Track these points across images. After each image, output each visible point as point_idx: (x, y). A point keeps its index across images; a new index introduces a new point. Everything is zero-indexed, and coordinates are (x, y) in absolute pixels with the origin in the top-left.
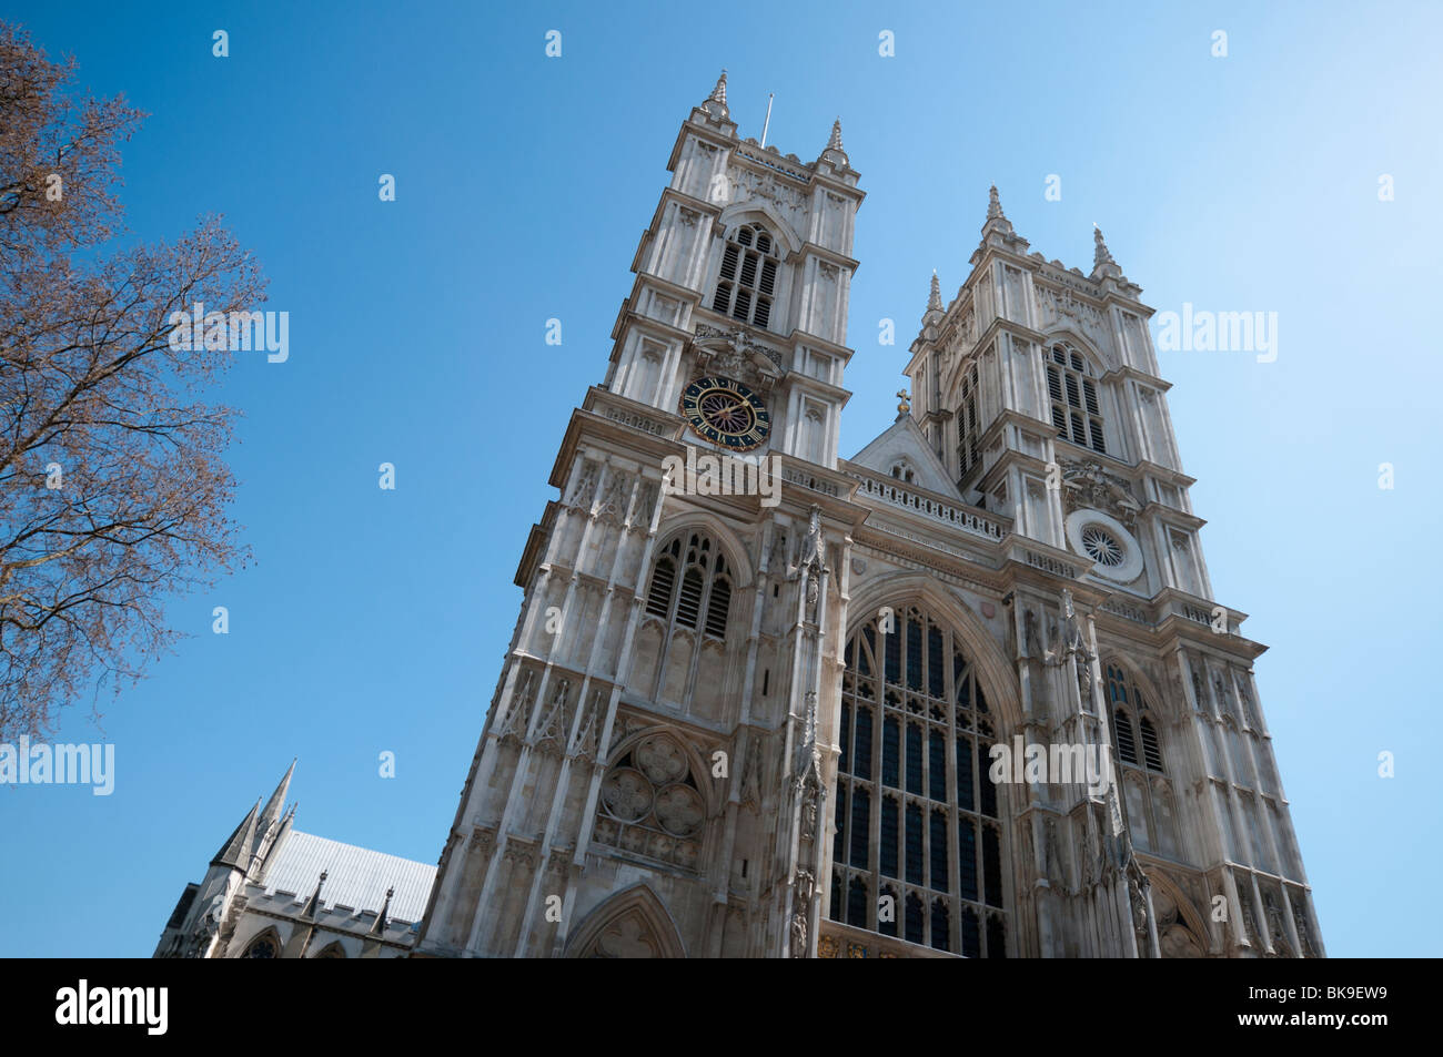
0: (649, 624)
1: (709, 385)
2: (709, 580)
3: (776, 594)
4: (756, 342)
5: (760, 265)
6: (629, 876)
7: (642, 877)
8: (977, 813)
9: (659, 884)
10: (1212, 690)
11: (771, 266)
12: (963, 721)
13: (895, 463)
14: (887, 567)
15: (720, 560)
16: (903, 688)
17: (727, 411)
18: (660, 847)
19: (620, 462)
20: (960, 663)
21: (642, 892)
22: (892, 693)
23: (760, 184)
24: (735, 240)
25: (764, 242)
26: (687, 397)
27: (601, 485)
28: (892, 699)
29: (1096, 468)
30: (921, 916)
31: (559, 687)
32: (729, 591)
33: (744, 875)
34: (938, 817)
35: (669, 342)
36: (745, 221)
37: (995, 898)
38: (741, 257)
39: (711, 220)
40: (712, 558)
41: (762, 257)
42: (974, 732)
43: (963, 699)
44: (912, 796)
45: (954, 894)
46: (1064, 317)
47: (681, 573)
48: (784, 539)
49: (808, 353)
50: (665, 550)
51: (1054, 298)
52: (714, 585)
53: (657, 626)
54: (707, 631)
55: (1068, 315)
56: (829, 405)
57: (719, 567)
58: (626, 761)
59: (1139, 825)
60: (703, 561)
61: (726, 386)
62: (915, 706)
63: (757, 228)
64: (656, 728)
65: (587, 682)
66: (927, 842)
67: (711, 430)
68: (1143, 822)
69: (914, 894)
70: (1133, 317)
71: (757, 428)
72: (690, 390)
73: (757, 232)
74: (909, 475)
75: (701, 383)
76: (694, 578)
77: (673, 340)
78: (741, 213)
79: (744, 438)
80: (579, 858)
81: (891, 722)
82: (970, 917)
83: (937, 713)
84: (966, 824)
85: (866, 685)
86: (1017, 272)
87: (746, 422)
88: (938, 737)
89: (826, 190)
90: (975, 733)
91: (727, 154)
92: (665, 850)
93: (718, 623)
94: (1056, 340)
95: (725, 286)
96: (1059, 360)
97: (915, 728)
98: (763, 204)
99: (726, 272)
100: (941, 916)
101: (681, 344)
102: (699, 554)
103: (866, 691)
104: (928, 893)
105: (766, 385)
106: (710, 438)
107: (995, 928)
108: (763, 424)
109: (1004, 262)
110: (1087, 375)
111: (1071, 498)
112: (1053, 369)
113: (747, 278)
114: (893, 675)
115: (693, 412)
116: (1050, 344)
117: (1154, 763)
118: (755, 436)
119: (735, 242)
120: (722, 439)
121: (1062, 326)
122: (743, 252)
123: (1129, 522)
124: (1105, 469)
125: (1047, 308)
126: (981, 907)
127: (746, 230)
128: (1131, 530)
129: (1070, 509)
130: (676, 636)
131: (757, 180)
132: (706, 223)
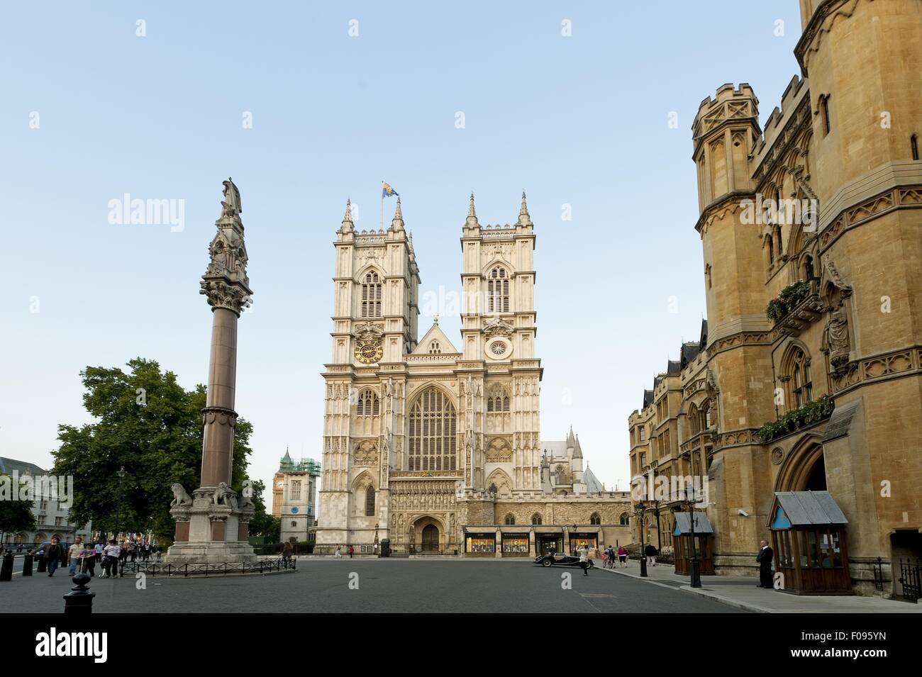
2: (372, 402)
4: (375, 323)
5: (375, 287)
6: (362, 470)
7: (365, 469)
8: (450, 436)
9: (369, 470)
11: (379, 286)
12: (447, 415)
13: (432, 343)
14: (421, 383)
15: (375, 395)
16: (430, 412)
17: (368, 352)
18: (370, 463)
19: (336, 382)
20: (446, 400)
21: (365, 472)
25: (376, 275)
26: (356, 352)
27: (333, 390)
28: (426, 415)
29: (499, 321)
30: (434, 460)
31: (335, 440)
32: (378, 402)
34: (439, 439)
35: (346, 337)
36: (367, 272)
37: (453, 451)
39: (351, 282)
40: (372, 395)
41: (376, 283)
42: (450, 417)
43: (447, 409)
45: (442, 455)
46: (497, 255)
47: (364, 403)
48: (386, 387)
49: (390, 321)
50: (359, 398)
51: (493, 247)
52: (374, 402)
53: (361, 417)
54: (374, 414)
55: (498, 252)
56: (398, 338)
57: (375, 397)
58: (359, 448)
59: (499, 426)
60: (370, 397)
61: (367, 343)
62: (433, 415)
63: (372, 272)
64: (363, 440)
65: (340, 437)
66: (436, 446)
67: (365, 360)
68: (501, 425)
69: (432, 456)
70: (526, 242)
71: (379, 354)
72: (357, 349)
73: (372, 275)
74: (437, 344)
75: (359, 345)
76: (368, 401)
78: (365, 270)
79: (375, 358)
81: (426, 421)
82: (446, 458)
83: (439, 415)
84: (446, 439)
86: (473, 244)
88: (439, 421)
89: (391, 245)
91: (352, 247)
93: (376, 411)
94: (493, 267)
95: (365, 303)
96: (495, 276)
97: (432, 421)
98: (372, 262)
99: (365, 297)
100: (439, 459)
101: (349, 337)
102: (368, 395)
103: (419, 415)
104: (435, 456)
105: (379, 338)
106: (365, 362)
107: (453, 458)
108: (380, 351)
109: (467, 242)
110: (506, 277)
111: (487, 335)
112: (491, 282)
113: (372, 297)
114: (426, 409)
115: (359, 356)
116: (491, 270)
117: (507, 408)
118: (379, 356)
119: (366, 283)
120: (368, 361)
121: (495, 260)
122: (368, 286)
123: (510, 337)
124: (504, 319)
125: (489, 254)
126: (449, 455)
127: (369, 276)
128: (510, 339)
129: (486, 340)
130: (366, 418)
131: (368, 252)
132: (349, 285)
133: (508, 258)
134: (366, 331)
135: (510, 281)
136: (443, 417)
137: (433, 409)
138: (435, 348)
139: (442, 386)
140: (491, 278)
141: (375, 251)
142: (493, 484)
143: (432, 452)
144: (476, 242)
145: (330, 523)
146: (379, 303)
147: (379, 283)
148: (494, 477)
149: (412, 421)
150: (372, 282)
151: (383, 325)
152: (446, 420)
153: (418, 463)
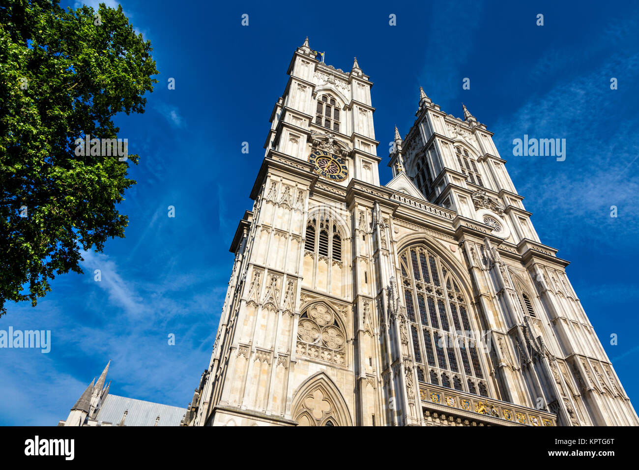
0: (307, 254)
1: (320, 154)
2: (331, 235)
3: (364, 239)
5: (333, 110)
7: (321, 369)
9: (330, 371)
11: (337, 110)
12: (451, 296)
14: (407, 230)
15: (335, 227)
16: (423, 282)
17: (329, 165)
19: (285, 181)
20: (445, 271)
21: (322, 376)
22: (418, 284)
23: (329, 79)
24: (321, 100)
25: (333, 101)
27: (279, 191)
28: (419, 287)
29: (484, 193)
31: (273, 278)
32: (340, 240)
33: (371, 365)
35: (301, 135)
36: (324, 93)
37: (479, 373)
38: (324, 106)
40: (331, 226)
41: (333, 107)
42: (455, 300)
43: (449, 287)
44: (435, 330)
45: (462, 373)
46: (458, 135)
47: (318, 233)
48: (363, 216)
49: (360, 142)
50: (309, 222)
52: (334, 237)
53: (311, 255)
54: (333, 257)
55: (460, 135)
56: (372, 163)
57: (335, 230)
58: (305, 314)
60: (327, 227)
61: (327, 154)
62: (429, 290)
64: (317, 300)
65: (285, 276)
69: (445, 372)
70: (485, 136)
71: (343, 172)
72: (312, 155)
73: (329, 97)
75: (316, 153)
76: (324, 233)
77: (303, 133)
78: (323, 89)
79: (338, 176)
81: (420, 297)
82: (471, 383)
83: (439, 293)
86: (438, 117)
87: (338, 169)
88: (441, 303)
89: (357, 81)
91: (314, 65)
92: (329, 357)
93: (337, 254)
94: (458, 145)
95: (319, 117)
96: (460, 152)
97: (431, 299)
98: (331, 86)
99: (319, 112)
101: (306, 136)
102: (325, 223)
103: (407, 283)
105: (345, 155)
108: (345, 171)
110: (471, 158)
111: (476, 204)
112: (458, 155)
113: (328, 113)
114: (417, 276)
118: (342, 175)
120: (328, 176)
122: (324, 104)
124: (487, 194)
125: (451, 131)
127: (326, 96)
128: (502, 217)
129: (477, 208)
130: (319, 260)
131: (327, 77)
132: (309, 90)
134: (327, 140)
135: (476, 163)
136: (445, 298)
137: (427, 280)
139: (440, 246)
144: (440, 116)
146: (336, 124)
147: (336, 107)
150: (329, 104)
151: (347, 143)
152: (453, 306)
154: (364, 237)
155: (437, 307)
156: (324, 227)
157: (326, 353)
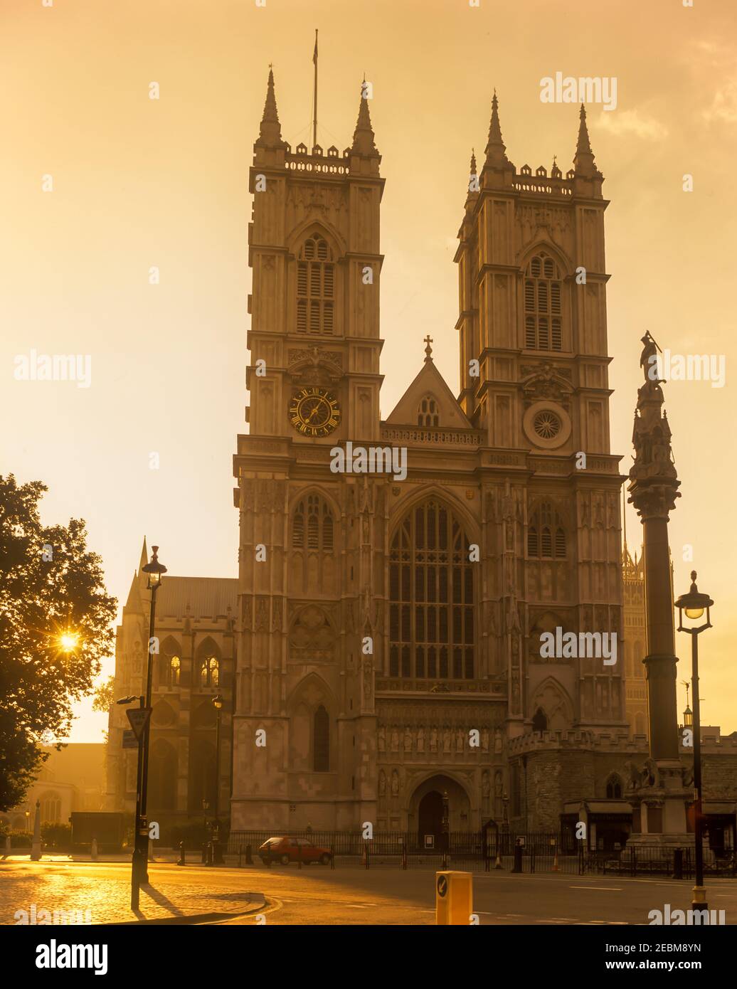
0: (295, 554)
1: (302, 396)
2: (321, 522)
3: (352, 525)
4: (327, 349)
5: (322, 271)
6: (307, 669)
7: (312, 669)
8: (463, 604)
9: (319, 670)
10: (594, 509)
11: (329, 268)
12: (457, 559)
13: (423, 399)
14: (412, 486)
15: (325, 506)
16: (426, 551)
17: (315, 410)
18: (318, 654)
20: (456, 527)
21: (313, 675)
22: (420, 555)
23: (312, 195)
24: (304, 257)
25: (323, 244)
26: (292, 410)
27: (255, 492)
28: (420, 557)
29: (547, 367)
30: (435, 655)
31: (261, 603)
32: (332, 523)
33: (352, 660)
34: (443, 610)
35: (274, 378)
36: (307, 236)
37: (470, 639)
38: (309, 270)
39: (282, 256)
40: (320, 507)
41: (323, 264)
43: (458, 547)
44: (430, 604)
45: (450, 645)
46: (540, 230)
47: (306, 522)
48: (353, 492)
49: (357, 349)
50: (297, 511)
51: (534, 212)
52: (324, 522)
53: (300, 553)
54: (324, 548)
55: (542, 228)
56: (372, 387)
57: (325, 511)
58: (297, 622)
60: (317, 510)
61: (312, 393)
62: (432, 558)
63: (316, 238)
64: (308, 606)
65: (271, 598)
66: (438, 623)
67: (308, 429)
68: (550, 587)
69: (432, 647)
70: (594, 213)
71: (333, 417)
72: (292, 404)
73: (316, 242)
74: (432, 403)
75: (297, 396)
76: (313, 520)
77: (277, 375)
78: (304, 231)
79: (327, 427)
80: (284, 672)
81: (419, 570)
82: (457, 651)
83: (443, 558)
84: (457, 610)
85: (406, 554)
86: (504, 203)
87: (327, 413)
88: (443, 571)
89: (357, 185)
90: (463, 564)
91: (284, 180)
92: (320, 655)
93: (328, 540)
94: (534, 255)
95: (302, 303)
96: (536, 273)
97: (432, 569)
98: (316, 216)
99: (302, 288)
100: (444, 652)
101: (280, 376)
102: (313, 507)
103: (406, 557)
104: (438, 645)
105: (334, 385)
106: (308, 434)
107: (470, 652)
108: (337, 413)
109: (494, 199)
110: (555, 278)
111: (529, 397)
112: (530, 283)
113: (315, 290)
114: (420, 544)
115: (296, 420)
116: (530, 260)
117: (561, 553)
118: (333, 423)
119: (304, 259)
120: (314, 432)
121: (539, 239)
122: (310, 266)
123: (565, 402)
124: (555, 365)
125: (527, 225)
126: (463, 645)
127: (309, 243)
128: (566, 408)
129: (527, 406)
130: (309, 557)
131: (310, 192)
132: (280, 263)
133: (558, 238)
134: (312, 366)
135: (562, 286)
136: (450, 563)
137: (432, 546)
138: (428, 412)
139: (451, 498)
140: (531, 276)
141: (323, 193)
142: (540, 711)
143: (432, 638)
144: (507, 200)
145: (256, 786)
146: (329, 305)
147: (328, 261)
148: (542, 695)
149: (394, 569)
150: (316, 259)
151: (341, 354)
153: (407, 658)
154: (352, 521)
155: (438, 577)
156: (314, 510)
157: (318, 652)
